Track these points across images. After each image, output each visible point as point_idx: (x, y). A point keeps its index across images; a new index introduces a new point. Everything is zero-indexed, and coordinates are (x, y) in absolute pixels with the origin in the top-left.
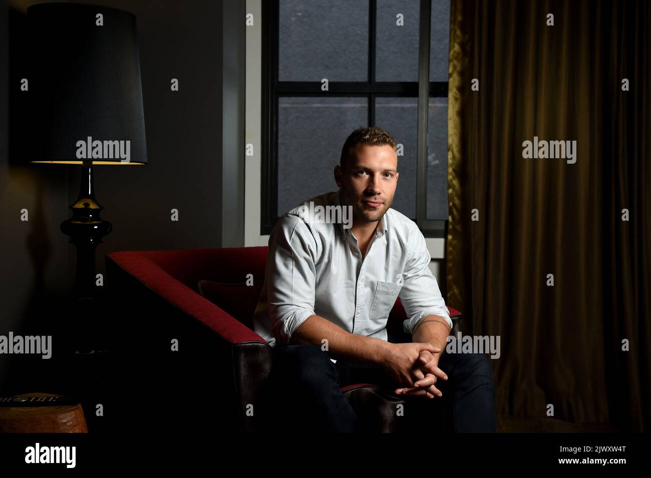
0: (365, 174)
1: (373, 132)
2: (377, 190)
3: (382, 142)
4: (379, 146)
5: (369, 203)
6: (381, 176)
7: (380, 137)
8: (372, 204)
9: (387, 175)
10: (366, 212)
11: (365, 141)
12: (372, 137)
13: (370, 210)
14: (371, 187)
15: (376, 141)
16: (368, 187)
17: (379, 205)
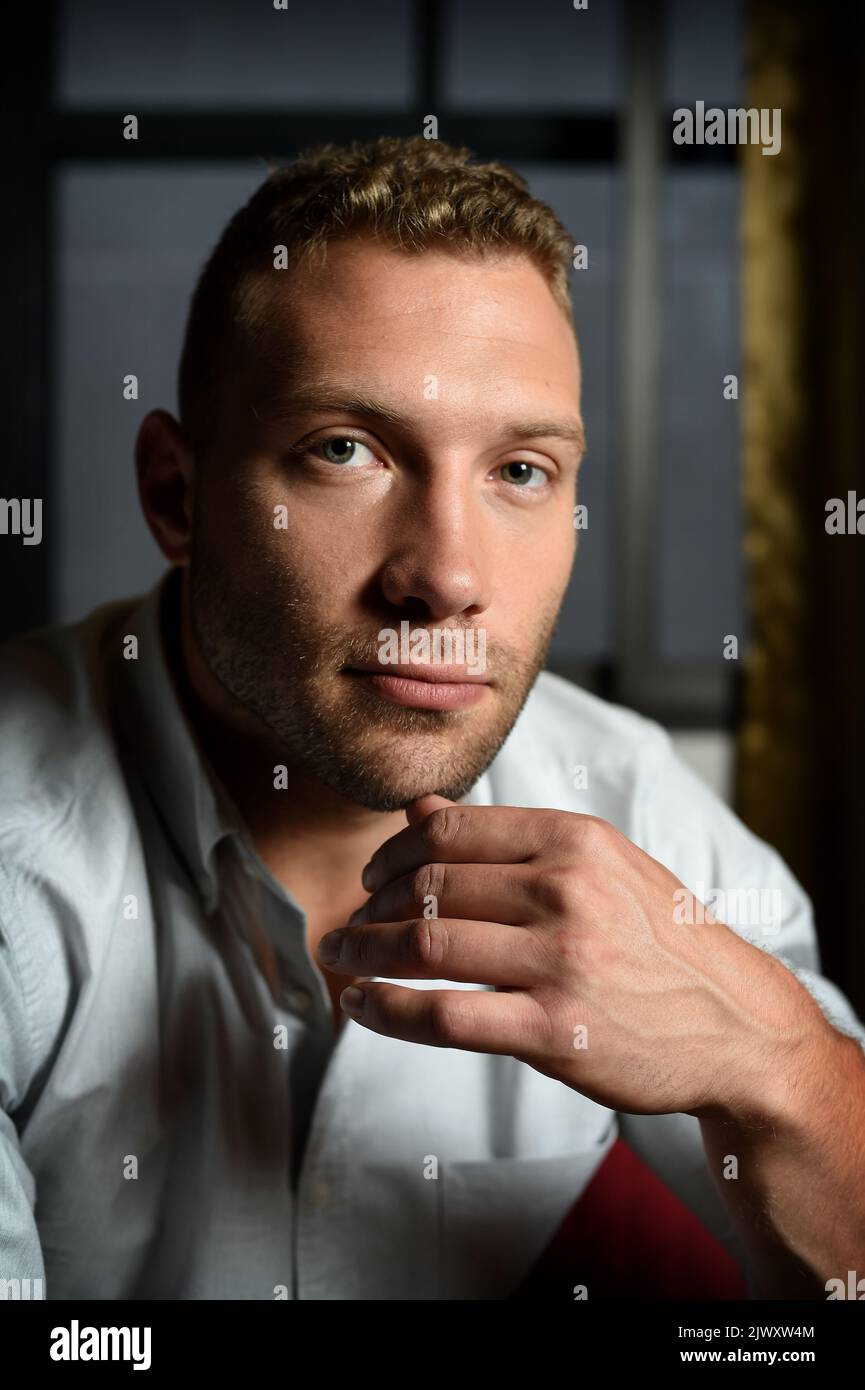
0: (361, 457)
1: (410, 165)
2: (457, 581)
3: (484, 230)
4: (464, 261)
5: (398, 685)
6: (483, 484)
7: (470, 193)
8: (421, 692)
9: (516, 472)
10: (376, 738)
11: (364, 224)
12: (409, 196)
13: (404, 730)
14: (411, 562)
15: (447, 223)
16: (395, 554)
17: (466, 700)
